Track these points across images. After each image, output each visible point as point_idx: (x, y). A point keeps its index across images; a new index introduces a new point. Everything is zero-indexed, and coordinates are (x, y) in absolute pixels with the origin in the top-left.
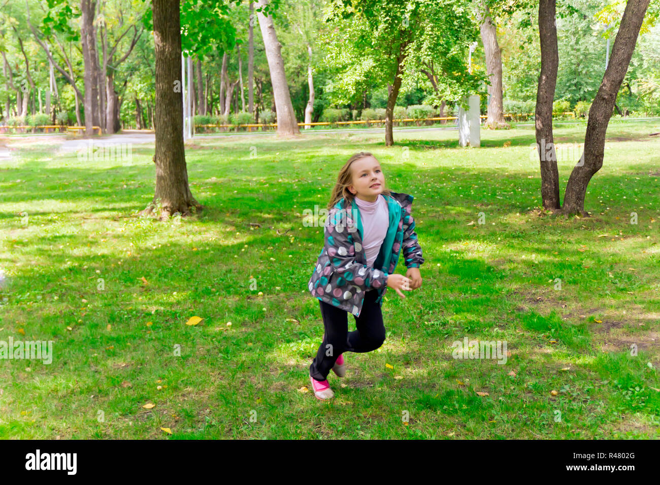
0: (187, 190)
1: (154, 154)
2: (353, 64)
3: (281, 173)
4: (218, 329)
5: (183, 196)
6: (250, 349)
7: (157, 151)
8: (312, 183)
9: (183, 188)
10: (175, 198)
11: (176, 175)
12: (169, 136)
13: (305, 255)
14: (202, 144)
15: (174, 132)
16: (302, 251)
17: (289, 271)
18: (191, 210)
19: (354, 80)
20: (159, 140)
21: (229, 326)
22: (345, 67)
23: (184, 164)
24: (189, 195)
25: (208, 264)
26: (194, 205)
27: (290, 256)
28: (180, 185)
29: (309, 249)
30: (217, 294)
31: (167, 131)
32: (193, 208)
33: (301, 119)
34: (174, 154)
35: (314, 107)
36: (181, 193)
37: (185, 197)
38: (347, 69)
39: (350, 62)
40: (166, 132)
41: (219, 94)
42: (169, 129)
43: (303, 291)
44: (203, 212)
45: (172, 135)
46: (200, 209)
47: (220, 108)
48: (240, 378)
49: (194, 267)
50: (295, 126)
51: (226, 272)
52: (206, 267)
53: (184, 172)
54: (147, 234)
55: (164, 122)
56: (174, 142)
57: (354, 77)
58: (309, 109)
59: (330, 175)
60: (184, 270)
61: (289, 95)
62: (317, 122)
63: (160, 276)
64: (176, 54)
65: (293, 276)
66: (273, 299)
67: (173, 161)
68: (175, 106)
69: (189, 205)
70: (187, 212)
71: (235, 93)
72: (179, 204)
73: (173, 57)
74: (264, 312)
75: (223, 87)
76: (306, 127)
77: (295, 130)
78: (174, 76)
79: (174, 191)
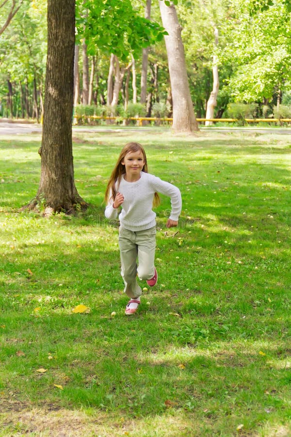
0: (72, 186)
1: (40, 146)
2: (263, 53)
3: (173, 174)
4: (103, 317)
5: (68, 193)
6: (134, 335)
7: (43, 143)
8: (208, 186)
9: (69, 184)
10: (59, 194)
11: (62, 170)
12: (56, 128)
13: (193, 257)
14: (86, 138)
15: (62, 125)
16: (189, 253)
17: (175, 271)
18: (75, 207)
19: (264, 72)
20: (46, 131)
21: (113, 316)
22: (253, 56)
23: (71, 158)
24: (74, 192)
25: (93, 260)
26: (79, 203)
27: (177, 257)
28: (66, 181)
29: (198, 252)
30: (103, 287)
31: (55, 122)
32: (78, 206)
33: (202, 113)
34: (61, 147)
35: (218, 99)
36: (65, 189)
37: (70, 193)
38: (256, 59)
39: (261, 51)
40: (53, 124)
41: (107, 80)
42: (58, 121)
43: (187, 289)
44: (88, 210)
45: (60, 128)
46: (85, 207)
47: (107, 97)
48: (124, 355)
49: (79, 262)
50: (193, 122)
51: (111, 268)
52: (91, 264)
53: (71, 167)
54: (30, 230)
55: (53, 112)
56: (61, 134)
57: (264, 68)
58: (211, 102)
59: (227, 179)
60: (69, 265)
61: (188, 85)
62: (220, 118)
63: (45, 269)
64: (69, 42)
65: (178, 276)
66: (157, 294)
67: (59, 154)
68: (65, 97)
69: (73, 202)
70: (71, 209)
71: (124, 79)
72: (64, 200)
73: (66, 45)
74: (148, 305)
75: (113, 72)
76: (207, 123)
77: (193, 127)
78: (66, 65)
79: (59, 186)
